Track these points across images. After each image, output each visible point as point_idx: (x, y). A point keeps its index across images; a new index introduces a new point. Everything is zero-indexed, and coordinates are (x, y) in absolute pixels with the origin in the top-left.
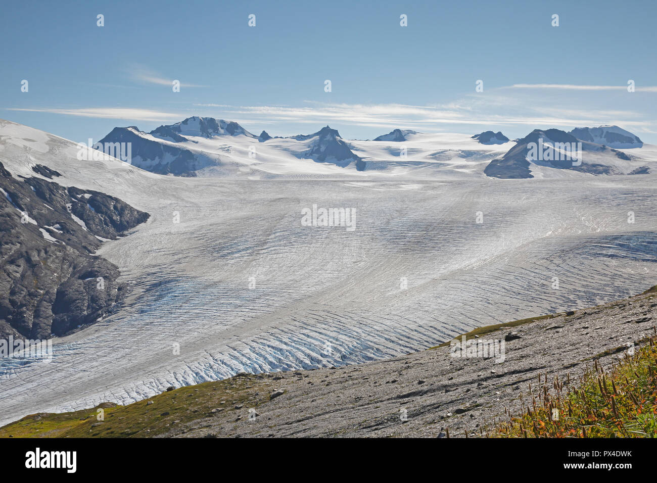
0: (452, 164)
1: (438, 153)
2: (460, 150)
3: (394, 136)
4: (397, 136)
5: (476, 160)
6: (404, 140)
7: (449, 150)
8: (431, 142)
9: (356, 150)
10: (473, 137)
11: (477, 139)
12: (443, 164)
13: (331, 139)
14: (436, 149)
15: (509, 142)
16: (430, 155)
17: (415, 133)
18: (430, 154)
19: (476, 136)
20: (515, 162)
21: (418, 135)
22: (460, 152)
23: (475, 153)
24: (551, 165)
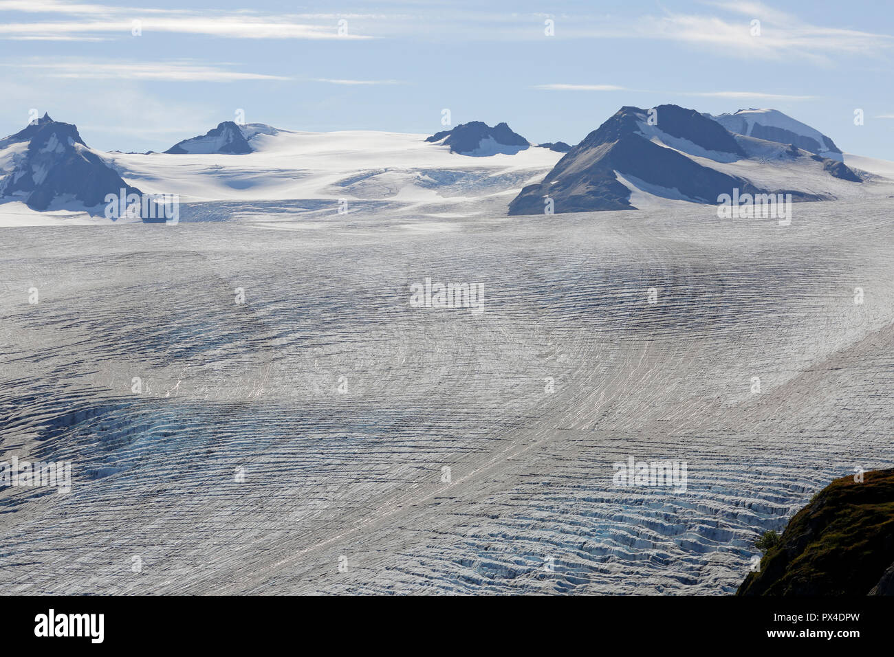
0: (409, 204)
1: (357, 179)
2: (417, 169)
3: (220, 141)
4: (228, 140)
5: (468, 190)
6: (249, 150)
7: (386, 170)
8: (321, 154)
9: (134, 177)
10: (430, 139)
11: (445, 143)
12: (386, 203)
13: (61, 149)
14: (347, 169)
15: (531, 149)
16: (337, 184)
17: (273, 132)
18: (334, 181)
19: (438, 136)
20: (592, 188)
21: (281, 137)
22: (419, 174)
23: (461, 176)
24: (680, 194)
